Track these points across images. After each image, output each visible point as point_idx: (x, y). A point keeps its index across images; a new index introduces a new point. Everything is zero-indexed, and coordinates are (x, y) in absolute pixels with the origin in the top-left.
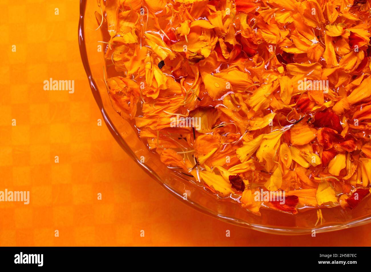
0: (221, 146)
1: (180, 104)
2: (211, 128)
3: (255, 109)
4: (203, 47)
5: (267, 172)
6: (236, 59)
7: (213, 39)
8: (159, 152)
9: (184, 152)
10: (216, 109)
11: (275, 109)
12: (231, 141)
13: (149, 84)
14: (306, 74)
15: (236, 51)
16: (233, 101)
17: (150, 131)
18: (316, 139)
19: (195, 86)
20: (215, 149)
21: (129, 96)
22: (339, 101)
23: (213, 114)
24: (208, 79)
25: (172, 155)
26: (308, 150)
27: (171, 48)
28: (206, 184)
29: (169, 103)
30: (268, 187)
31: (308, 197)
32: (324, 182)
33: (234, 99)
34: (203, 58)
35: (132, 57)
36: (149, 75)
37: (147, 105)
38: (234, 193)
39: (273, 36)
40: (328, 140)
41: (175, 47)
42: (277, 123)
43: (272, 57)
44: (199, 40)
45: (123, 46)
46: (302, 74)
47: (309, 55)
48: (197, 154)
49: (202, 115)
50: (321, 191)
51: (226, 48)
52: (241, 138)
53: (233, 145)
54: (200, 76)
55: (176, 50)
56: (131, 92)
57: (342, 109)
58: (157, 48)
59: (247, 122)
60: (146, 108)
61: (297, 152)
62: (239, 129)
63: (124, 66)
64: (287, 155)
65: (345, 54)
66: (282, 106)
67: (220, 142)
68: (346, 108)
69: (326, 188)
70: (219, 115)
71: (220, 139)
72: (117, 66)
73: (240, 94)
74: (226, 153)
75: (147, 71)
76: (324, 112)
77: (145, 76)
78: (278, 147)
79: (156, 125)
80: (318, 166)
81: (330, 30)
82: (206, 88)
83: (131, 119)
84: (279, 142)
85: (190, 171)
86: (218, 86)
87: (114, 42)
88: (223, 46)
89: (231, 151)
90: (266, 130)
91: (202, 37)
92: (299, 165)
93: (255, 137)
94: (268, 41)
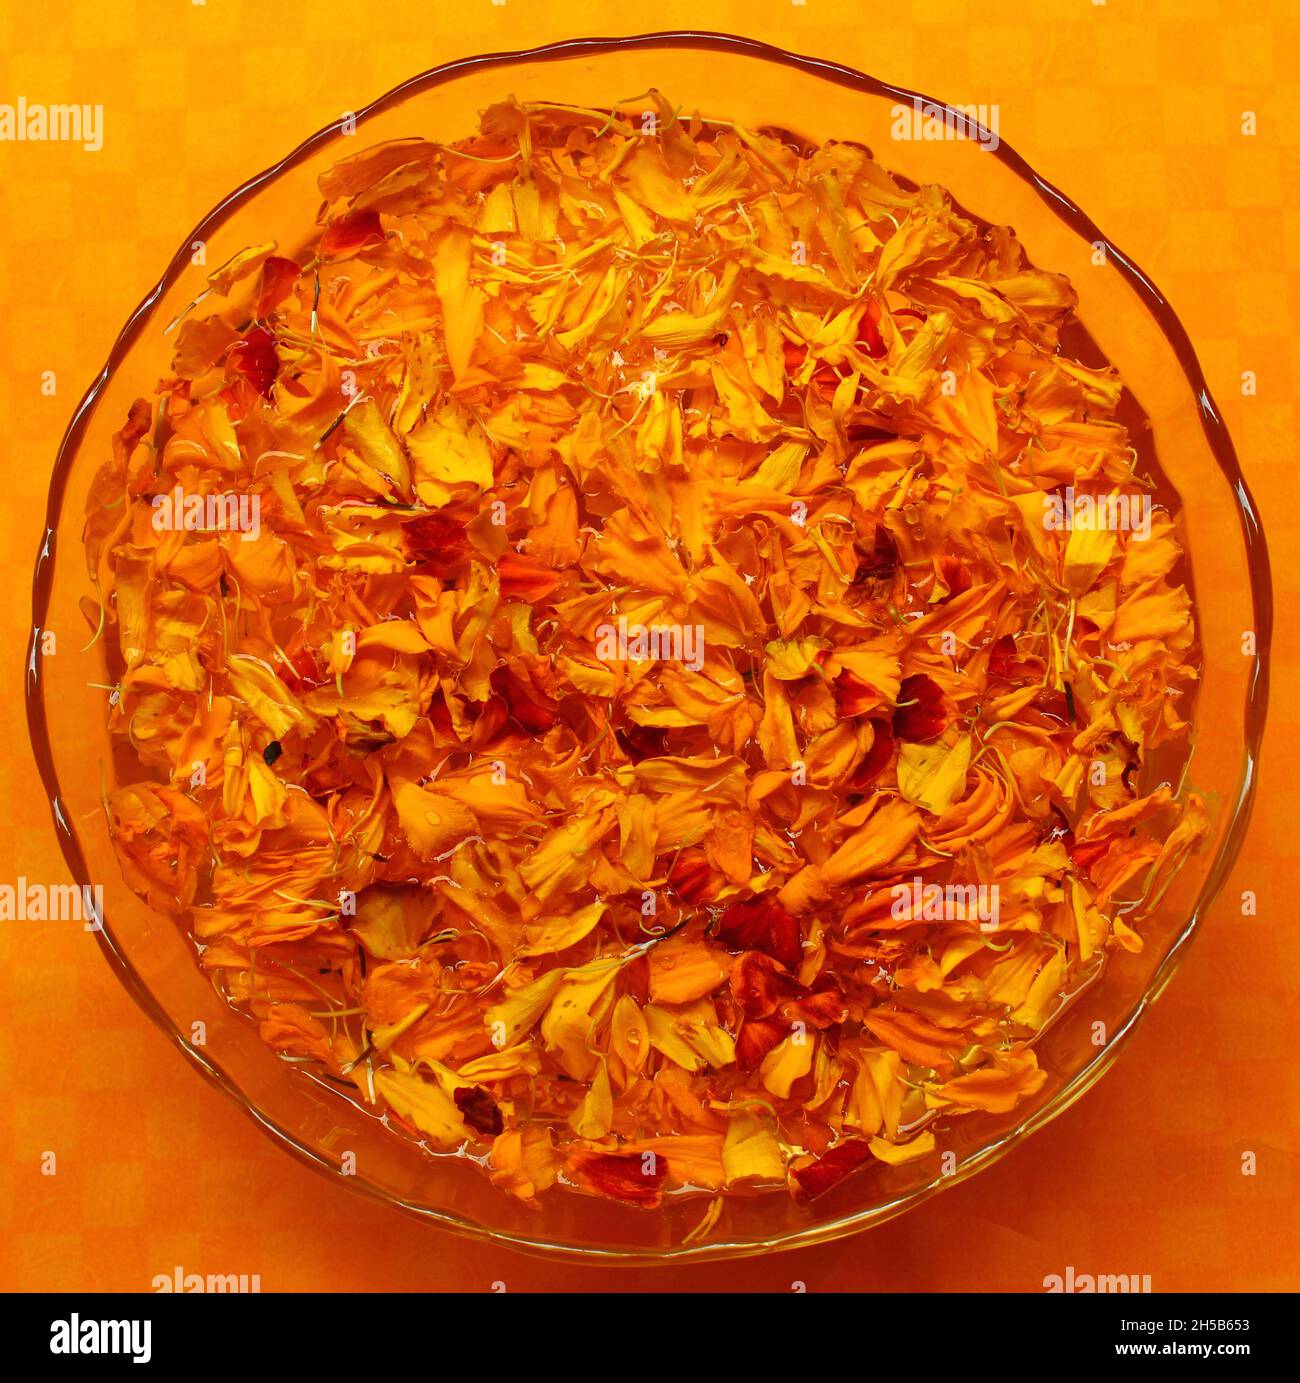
0: (443, 998)
1: (320, 874)
2: (414, 943)
3: (542, 894)
4: (393, 704)
5: (576, 1081)
6: (493, 740)
7: (428, 681)
8: (258, 1011)
9: (333, 1014)
10: (430, 889)
11: (604, 893)
12: (469, 984)
13: (233, 814)
14: (701, 787)
15: (492, 719)
16: (479, 867)
17: (234, 949)
18: (725, 985)
19: (369, 820)
20: (421, 1008)
21: (174, 845)
22: (797, 872)
23: (422, 901)
24: (410, 799)
25: (295, 1020)
26: (701, 1019)
27: (304, 702)
28: (391, 1112)
29: (290, 869)
30: (577, 1123)
31: (698, 1160)
32: (743, 1116)
33: (484, 859)
34: (392, 739)
35: (188, 729)
36: (236, 785)
37: (228, 873)
38: (472, 1139)
39: (605, 675)
40: (761, 988)
41: (315, 701)
42: (610, 932)
43: (601, 735)
44: (382, 684)
45: (164, 694)
46: (692, 787)
47: (712, 732)
48: (371, 1020)
49: (387, 906)
50: (738, 1143)
51: (460, 710)
52: (498, 978)
53: (475, 998)
54: (386, 786)
55: (319, 711)
56: (182, 834)
57: (804, 897)
58: (260, 703)
59: (517, 930)
60: (224, 880)
61: (667, 1022)
62: (495, 949)
63: (164, 754)
64: (636, 1032)
65: (823, 732)
66: (624, 885)
67: (439, 987)
68: (815, 896)
69: (754, 1133)
70: (440, 906)
71: (440, 978)
72: (145, 754)
73: (504, 844)
74: (455, 1021)
75: (229, 771)
76: (754, 905)
77: (221, 787)
78: (605, 1006)
79: (249, 931)
80: (728, 1067)
81: (777, 657)
82: (400, 825)
83: (180, 911)
84: (611, 992)
85: (347, 1069)
86: (435, 820)
87: (136, 684)
88: (451, 702)
89: (471, 1014)
90: (577, 955)
91: (390, 676)
92: (672, 1064)
93: (538, 975)
94: (590, 689)
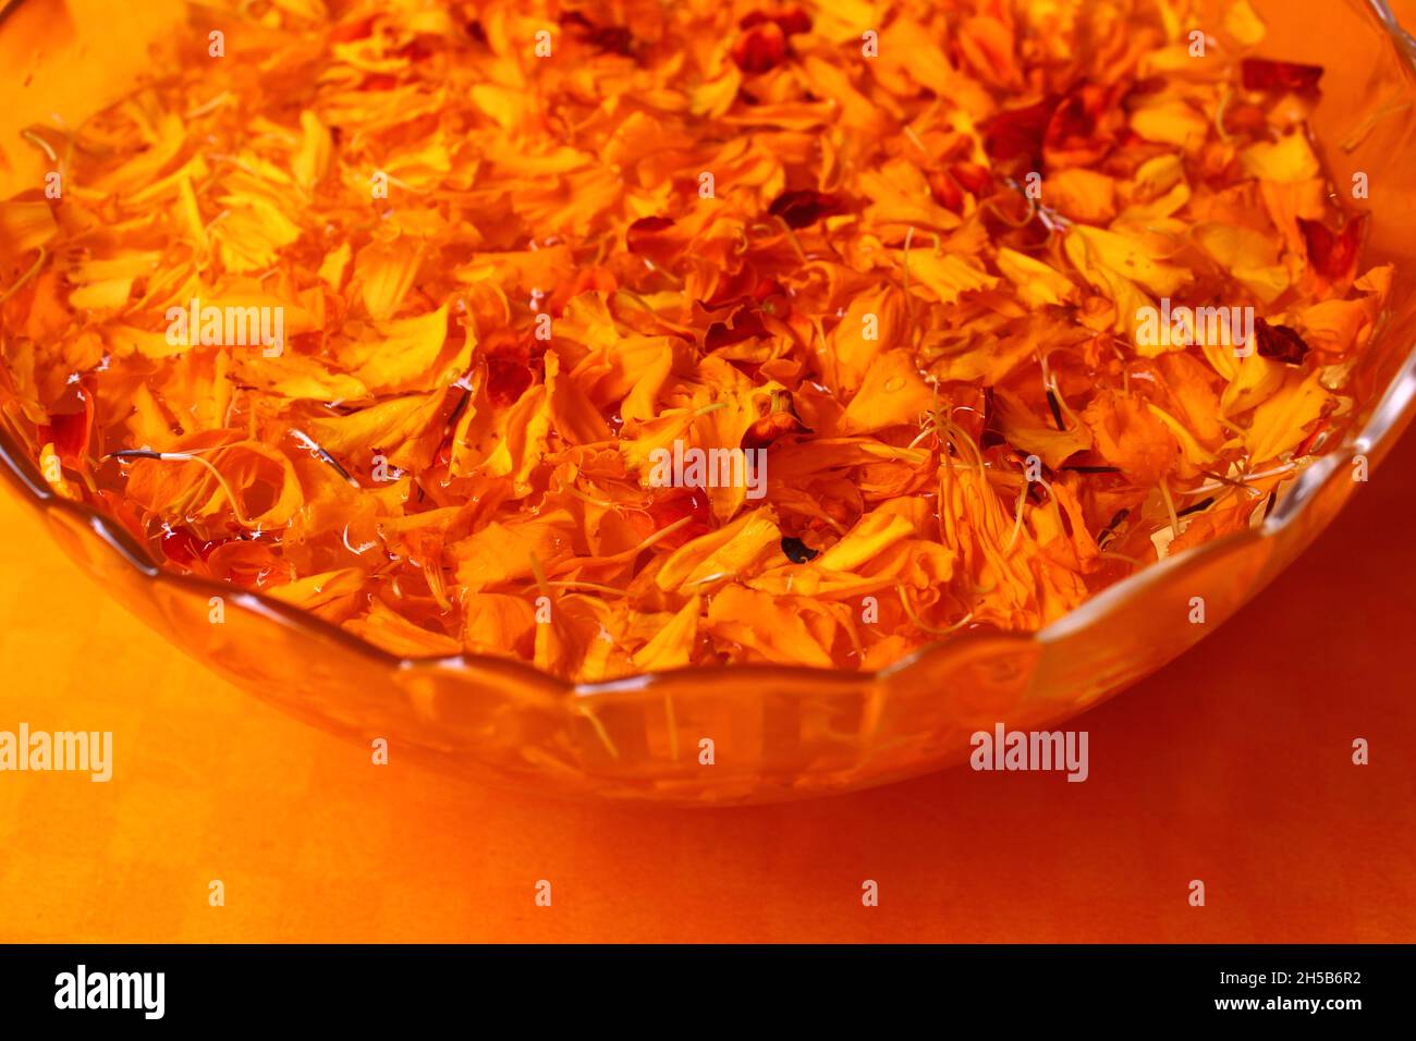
4: (736, 407)
33: (948, 349)
59: (1036, 322)
62: (1064, 343)
86: (899, 381)
